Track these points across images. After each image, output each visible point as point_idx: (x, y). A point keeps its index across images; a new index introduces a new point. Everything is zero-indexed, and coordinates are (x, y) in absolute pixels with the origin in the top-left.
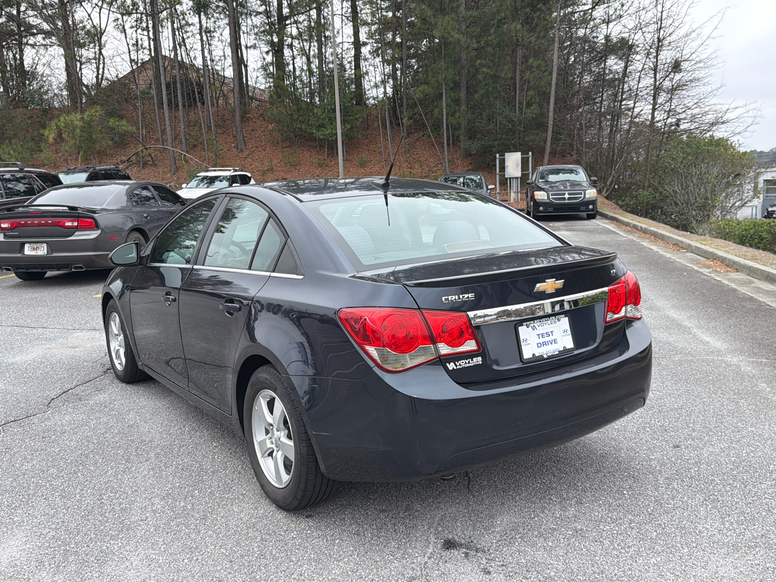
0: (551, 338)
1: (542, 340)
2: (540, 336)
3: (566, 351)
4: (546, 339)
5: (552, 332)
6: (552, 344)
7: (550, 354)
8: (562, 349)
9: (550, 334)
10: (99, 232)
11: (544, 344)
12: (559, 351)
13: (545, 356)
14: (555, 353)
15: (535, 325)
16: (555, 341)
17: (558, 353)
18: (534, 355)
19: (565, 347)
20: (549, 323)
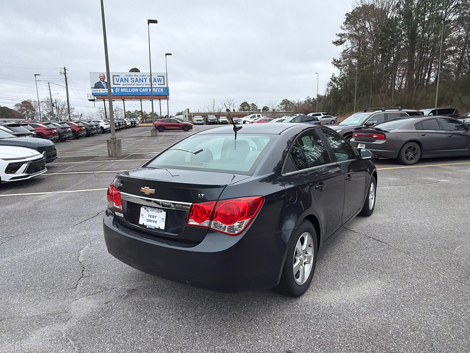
0: (154, 219)
1: (149, 218)
2: (150, 216)
3: (159, 229)
4: (152, 219)
5: (156, 216)
6: (154, 222)
7: (150, 227)
8: (157, 227)
9: (155, 217)
10: (385, 141)
11: (150, 221)
12: (155, 228)
13: (148, 227)
14: (153, 228)
15: (149, 209)
16: (156, 222)
17: (154, 228)
18: (143, 223)
19: (159, 227)
20: (156, 211)
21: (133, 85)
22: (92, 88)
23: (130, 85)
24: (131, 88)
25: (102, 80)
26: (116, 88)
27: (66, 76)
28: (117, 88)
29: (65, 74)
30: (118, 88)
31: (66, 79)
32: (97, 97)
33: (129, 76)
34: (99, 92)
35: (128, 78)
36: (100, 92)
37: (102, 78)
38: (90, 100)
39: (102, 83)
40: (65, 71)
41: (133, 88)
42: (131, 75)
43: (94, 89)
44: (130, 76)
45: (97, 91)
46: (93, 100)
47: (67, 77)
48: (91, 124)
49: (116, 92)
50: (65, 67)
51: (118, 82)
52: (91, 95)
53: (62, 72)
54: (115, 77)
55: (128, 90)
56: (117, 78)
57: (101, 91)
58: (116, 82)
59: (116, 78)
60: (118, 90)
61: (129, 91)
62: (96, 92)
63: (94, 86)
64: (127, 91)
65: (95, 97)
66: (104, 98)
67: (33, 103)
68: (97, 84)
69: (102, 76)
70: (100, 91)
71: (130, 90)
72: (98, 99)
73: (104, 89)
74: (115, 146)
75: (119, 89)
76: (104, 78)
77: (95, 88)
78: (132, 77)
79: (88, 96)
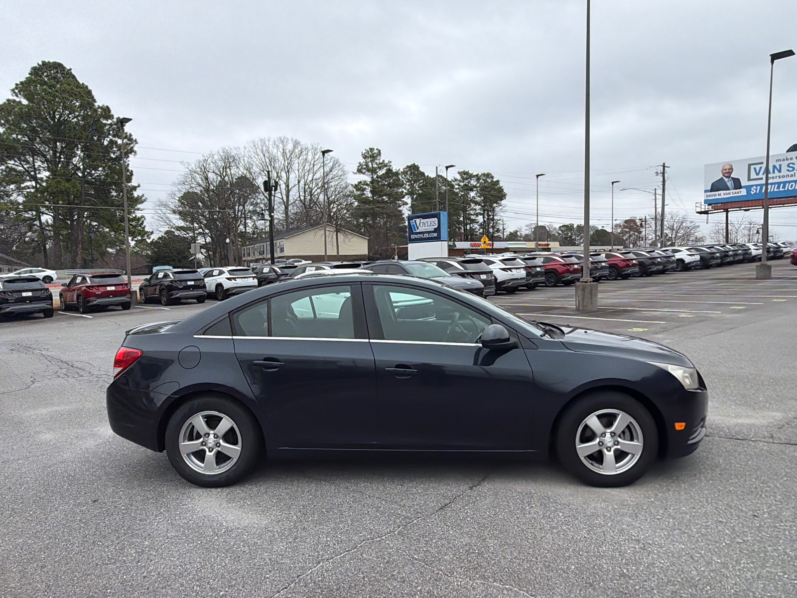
21: (792, 176)
22: (706, 191)
23: (783, 177)
24: (785, 183)
25: (726, 175)
26: (753, 186)
27: (664, 178)
28: (755, 187)
29: (663, 174)
30: (757, 186)
31: (664, 181)
32: (714, 205)
33: (784, 160)
34: (717, 197)
35: (780, 165)
36: (720, 197)
37: (727, 171)
38: (701, 213)
39: (726, 180)
40: (664, 169)
41: (789, 182)
42: (789, 157)
43: (709, 194)
44: (787, 159)
45: (715, 195)
46: (706, 212)
47: (666, 179)
48: (667, 254)
49: (752, 193)
50: (664, 164)
51: (758, 174)
52: (703, 203)
53: (659, 172)
54: (752, 167)
55: (778, 188)
56: (758, 167)
57: (722, 195)
58: (753, 175)
59: (755, 169)
60: (756, 190)
61: (781, 189)
62: (713, 198)
63: (710, 188)
64: (775, 190)
65: (710, 207)
66: (726, 208)
67: (637, 221)
68: (715, 184)
69: (728, 167)
70: (719, 195)
71: (784, 187)
72: (715, 210)
73: (728, 192)
74: (584, 295)
75: (759, 188)
76: (731, 171)
77: (712, 190)
78: (790, 161)
79: (697, 205)
